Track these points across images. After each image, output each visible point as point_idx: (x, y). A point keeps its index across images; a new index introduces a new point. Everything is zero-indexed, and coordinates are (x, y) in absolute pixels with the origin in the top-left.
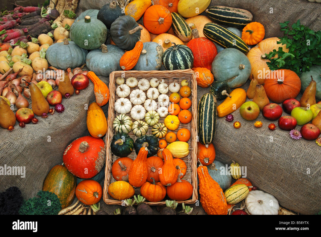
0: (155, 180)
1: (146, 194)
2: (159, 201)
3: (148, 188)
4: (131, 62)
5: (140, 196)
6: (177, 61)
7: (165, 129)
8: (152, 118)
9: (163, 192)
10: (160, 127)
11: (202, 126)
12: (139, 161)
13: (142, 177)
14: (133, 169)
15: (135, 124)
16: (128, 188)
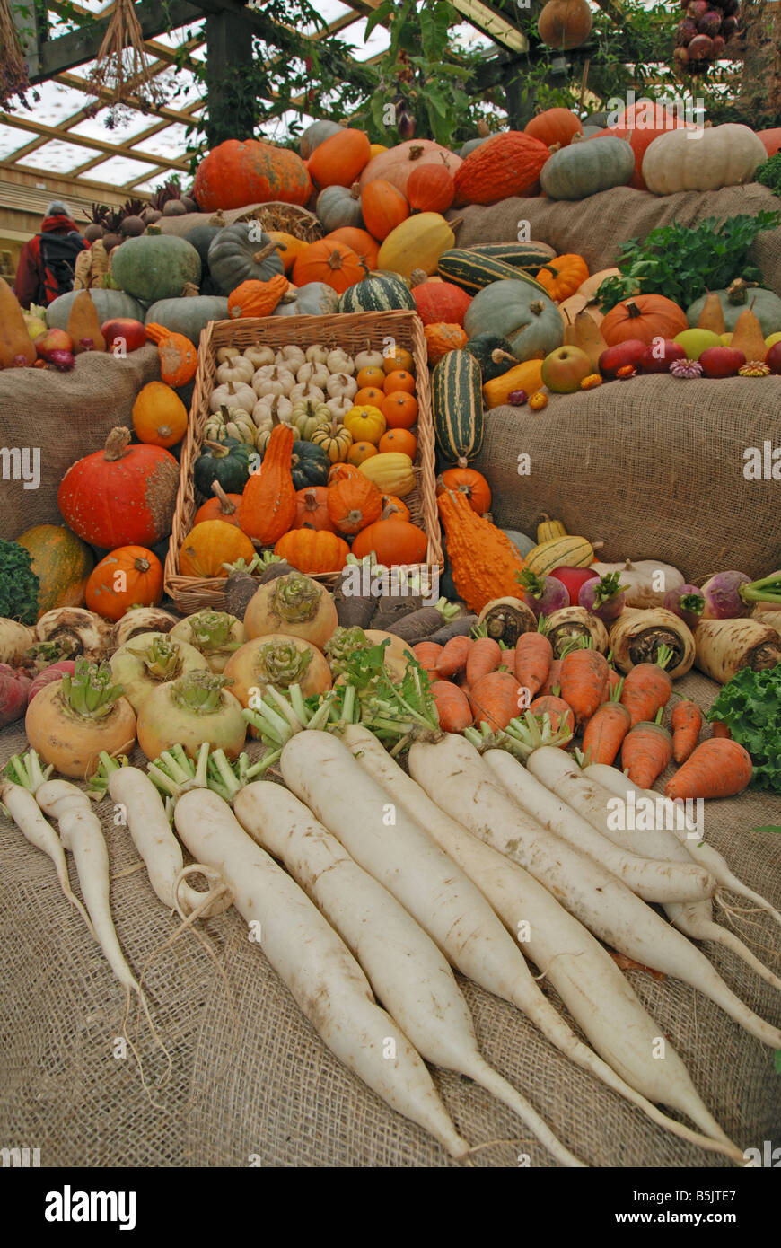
2: (329, 569)
4: (256, 299)
5: (271, 554)
6: (372, 296)
8: (310, 415)
9: (339, 543)
11: (443, 410)
13: (278, 502)
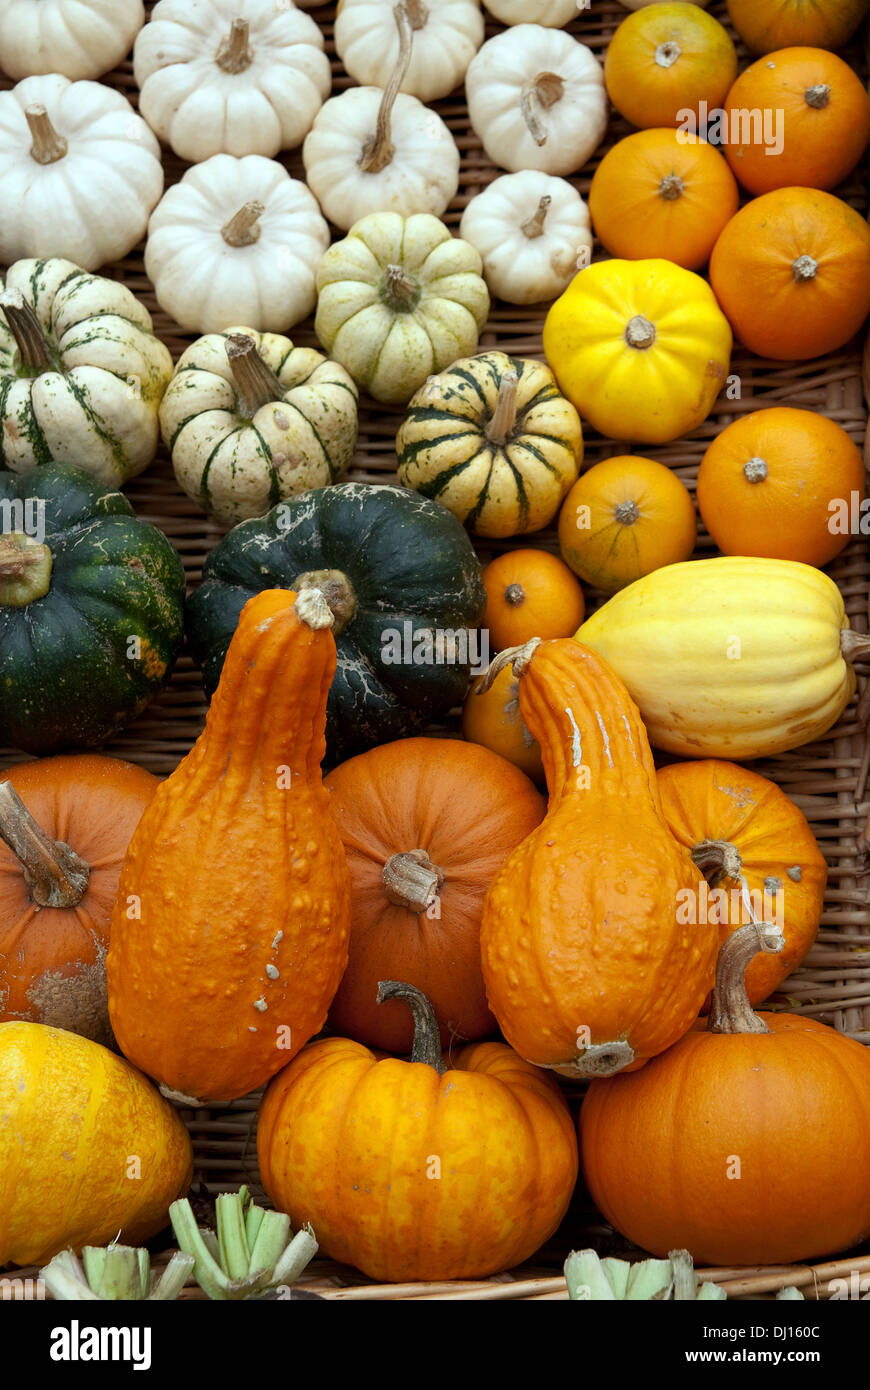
0: (439, 1019)
1: (319, 1186)
2: (490, 1266)
3: (351, 1104)
5: (246, 1207)
7: (556, 416)
8: (399, 299)
9: (534, 1151)
10: (490, 391)
12: (224, 770)
13: (270, 967)
14: (159, 861)
15: (192, 367)
16: (95, 1106)
